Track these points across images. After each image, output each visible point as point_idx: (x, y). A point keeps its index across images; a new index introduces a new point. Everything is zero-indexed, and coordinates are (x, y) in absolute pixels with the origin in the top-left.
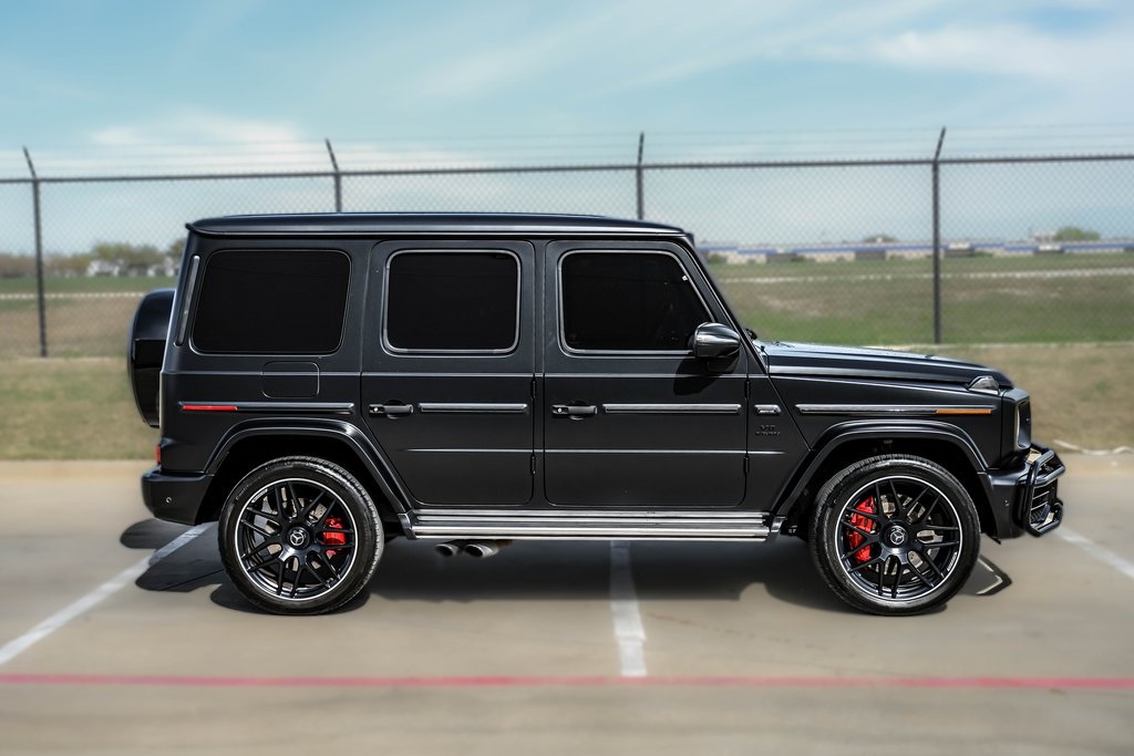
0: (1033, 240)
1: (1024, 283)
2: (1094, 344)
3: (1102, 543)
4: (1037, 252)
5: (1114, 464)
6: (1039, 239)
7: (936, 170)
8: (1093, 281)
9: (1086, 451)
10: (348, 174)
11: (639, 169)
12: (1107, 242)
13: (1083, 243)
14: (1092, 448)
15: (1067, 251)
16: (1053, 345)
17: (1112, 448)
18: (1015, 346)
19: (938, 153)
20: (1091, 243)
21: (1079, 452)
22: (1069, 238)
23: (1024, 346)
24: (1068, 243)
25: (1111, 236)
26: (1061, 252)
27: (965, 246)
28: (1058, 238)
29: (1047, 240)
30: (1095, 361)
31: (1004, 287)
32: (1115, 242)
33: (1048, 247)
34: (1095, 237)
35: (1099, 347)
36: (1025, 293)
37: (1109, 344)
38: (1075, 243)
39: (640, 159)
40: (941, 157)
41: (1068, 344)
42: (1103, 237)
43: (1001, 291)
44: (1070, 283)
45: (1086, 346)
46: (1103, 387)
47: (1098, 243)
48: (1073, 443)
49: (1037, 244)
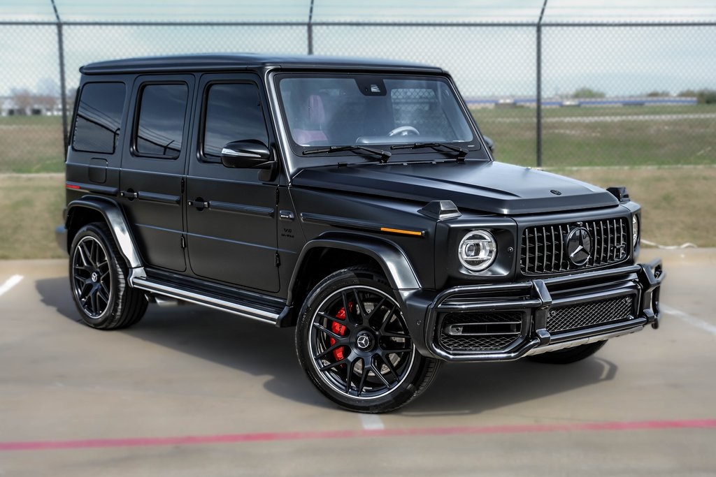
0: (557, 97)
1: (573, 126)
2: (655, 167)
3: (693, 315)
4: (562, 106)
5: (683, 256)
6: (561, 97)
7: (539, 31)
8: (621, 124)
9: (661, 247)
10: (69, 24)
11: (310, 26)
12: (610, 100)
13: (593, 100)
14: (666, 244)
15: (583, 106)
16: (626, 168)
17: (680, 244)
18: (598, 168)
19: (541, 18)
20: (599, 100)
21: (656, 247)
22: (582, 97)
23: (605, 168)
24: (582, 100)
25: (613, 96)
26: (578, 106)
27: (508, 101)
28: (576, 96)
29: (567, 97)
30: (659, 179)
31: (557, 128)
32: (616, 100)
33: (568, 103)
34: (601, 95)
35: (659, 169)
36: (573, 132)
37: (666, 167)
38: (588, 100)
39: (310, 17)
40: (542, 22)
41: (636, 167)
42: (607, 96)
43: (557, 131)
44: (605, 126)
45: (650, 168)
46: (667, 198)
47: (604, 100)
48: (651, 241)
49: (560, 100)
